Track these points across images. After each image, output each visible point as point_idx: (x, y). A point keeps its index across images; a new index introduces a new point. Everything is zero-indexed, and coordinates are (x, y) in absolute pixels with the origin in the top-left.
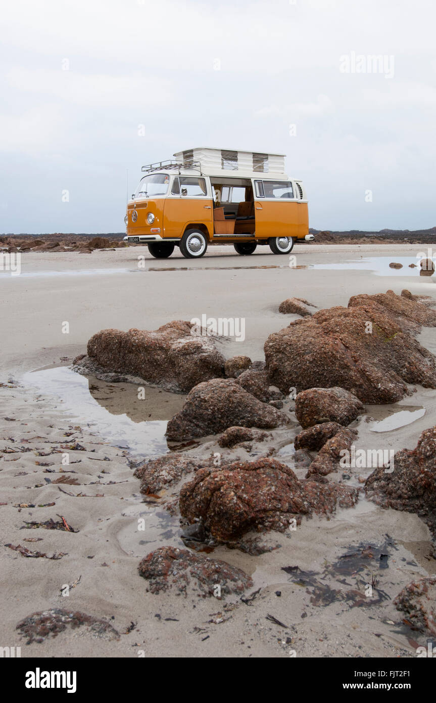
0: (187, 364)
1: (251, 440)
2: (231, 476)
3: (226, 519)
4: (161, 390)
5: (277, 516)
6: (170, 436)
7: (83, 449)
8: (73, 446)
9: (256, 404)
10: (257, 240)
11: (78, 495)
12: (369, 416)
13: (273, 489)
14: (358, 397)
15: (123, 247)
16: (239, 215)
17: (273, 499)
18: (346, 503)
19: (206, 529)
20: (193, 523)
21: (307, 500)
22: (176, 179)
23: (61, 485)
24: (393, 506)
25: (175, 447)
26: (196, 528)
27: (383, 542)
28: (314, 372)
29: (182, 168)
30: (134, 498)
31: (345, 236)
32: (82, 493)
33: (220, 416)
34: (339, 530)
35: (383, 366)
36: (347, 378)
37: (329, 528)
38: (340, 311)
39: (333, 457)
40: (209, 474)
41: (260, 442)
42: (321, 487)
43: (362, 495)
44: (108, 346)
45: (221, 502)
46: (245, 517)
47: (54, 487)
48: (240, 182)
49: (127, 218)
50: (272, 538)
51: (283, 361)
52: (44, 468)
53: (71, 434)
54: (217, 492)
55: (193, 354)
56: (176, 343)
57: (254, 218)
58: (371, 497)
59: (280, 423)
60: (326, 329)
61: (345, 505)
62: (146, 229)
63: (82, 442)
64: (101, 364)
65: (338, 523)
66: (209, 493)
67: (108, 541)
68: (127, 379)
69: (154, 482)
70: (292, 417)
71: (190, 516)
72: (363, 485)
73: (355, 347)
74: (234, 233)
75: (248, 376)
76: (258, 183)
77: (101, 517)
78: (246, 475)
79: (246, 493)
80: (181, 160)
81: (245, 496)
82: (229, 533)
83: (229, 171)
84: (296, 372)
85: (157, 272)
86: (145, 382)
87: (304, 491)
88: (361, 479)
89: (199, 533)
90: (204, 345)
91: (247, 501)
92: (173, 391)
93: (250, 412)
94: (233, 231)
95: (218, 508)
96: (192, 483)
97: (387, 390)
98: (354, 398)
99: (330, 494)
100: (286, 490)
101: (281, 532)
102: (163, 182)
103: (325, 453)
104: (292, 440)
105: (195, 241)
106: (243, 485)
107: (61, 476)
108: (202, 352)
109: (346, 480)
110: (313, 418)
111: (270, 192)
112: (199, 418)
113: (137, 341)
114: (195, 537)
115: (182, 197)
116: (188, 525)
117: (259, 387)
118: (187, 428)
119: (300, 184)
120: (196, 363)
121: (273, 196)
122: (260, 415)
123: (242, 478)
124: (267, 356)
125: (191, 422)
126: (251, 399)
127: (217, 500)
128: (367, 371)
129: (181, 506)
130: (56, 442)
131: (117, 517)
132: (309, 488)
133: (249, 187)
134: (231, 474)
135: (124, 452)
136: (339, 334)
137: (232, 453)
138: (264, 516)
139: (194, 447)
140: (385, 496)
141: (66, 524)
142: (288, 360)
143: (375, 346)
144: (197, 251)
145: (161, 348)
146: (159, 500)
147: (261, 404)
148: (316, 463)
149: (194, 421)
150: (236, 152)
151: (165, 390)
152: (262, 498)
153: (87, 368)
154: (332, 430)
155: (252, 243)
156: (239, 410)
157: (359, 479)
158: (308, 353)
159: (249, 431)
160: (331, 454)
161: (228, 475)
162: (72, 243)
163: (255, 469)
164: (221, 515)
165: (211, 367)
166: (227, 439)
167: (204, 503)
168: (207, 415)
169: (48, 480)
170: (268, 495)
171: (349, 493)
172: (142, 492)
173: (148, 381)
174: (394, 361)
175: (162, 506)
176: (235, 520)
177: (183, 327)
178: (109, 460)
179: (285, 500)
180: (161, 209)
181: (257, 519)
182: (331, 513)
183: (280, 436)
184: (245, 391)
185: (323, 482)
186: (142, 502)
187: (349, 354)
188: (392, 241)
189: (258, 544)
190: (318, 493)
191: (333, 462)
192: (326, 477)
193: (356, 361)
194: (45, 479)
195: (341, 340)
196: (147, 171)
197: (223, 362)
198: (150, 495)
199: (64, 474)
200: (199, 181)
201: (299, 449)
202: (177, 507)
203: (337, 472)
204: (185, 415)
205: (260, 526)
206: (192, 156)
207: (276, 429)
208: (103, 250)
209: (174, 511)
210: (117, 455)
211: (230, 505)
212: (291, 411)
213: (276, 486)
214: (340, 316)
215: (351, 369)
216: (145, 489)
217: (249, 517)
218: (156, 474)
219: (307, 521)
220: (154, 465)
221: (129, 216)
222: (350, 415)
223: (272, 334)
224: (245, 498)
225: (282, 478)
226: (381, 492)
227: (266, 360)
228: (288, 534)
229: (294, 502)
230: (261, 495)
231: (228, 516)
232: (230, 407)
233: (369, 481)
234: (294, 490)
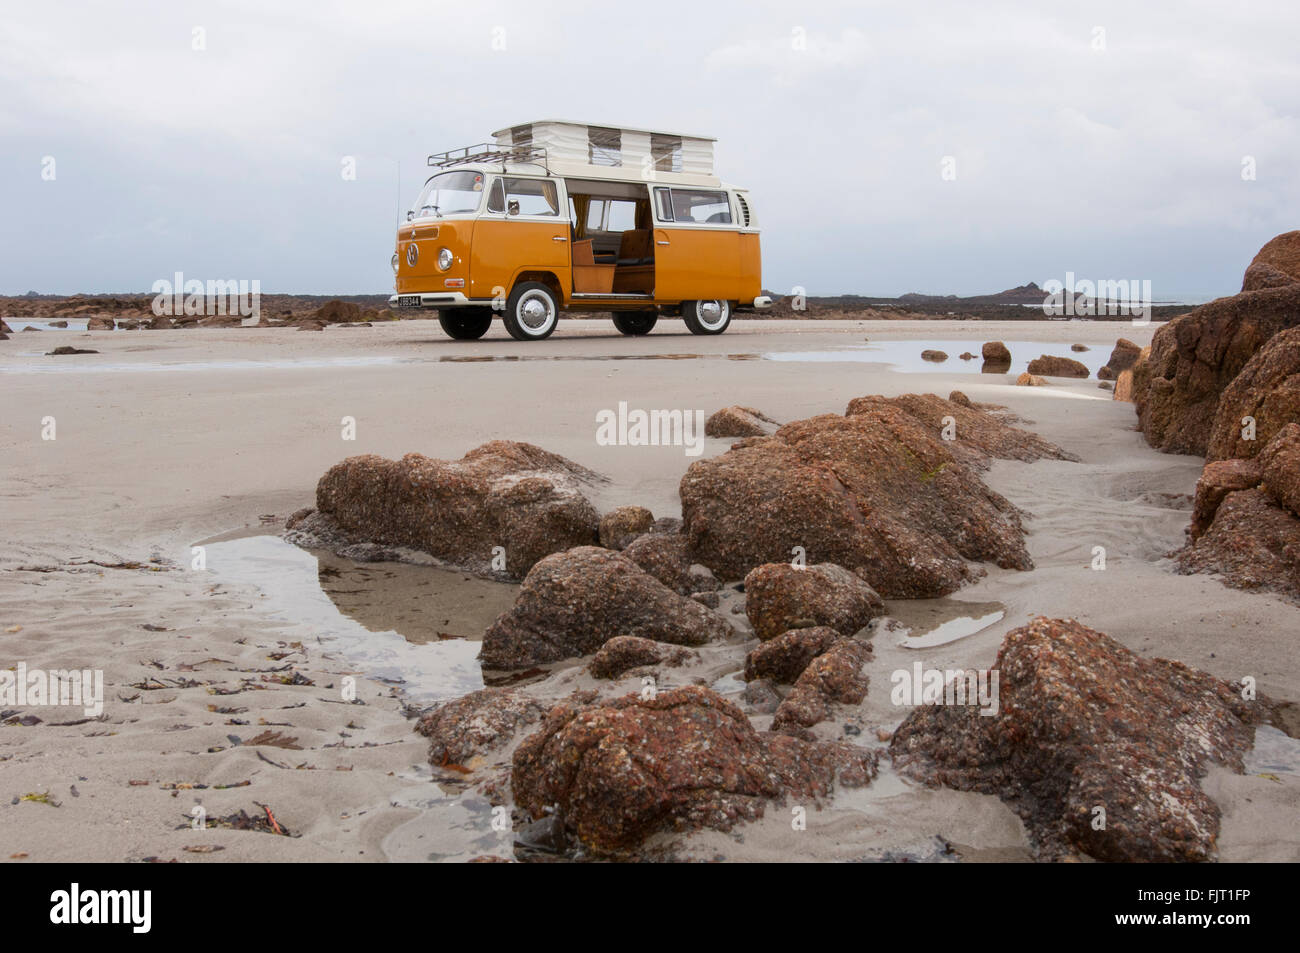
0: (521, 522)
1: (657, 662)
2: (619, 719)
3: (610, 805)
4: (469, 575)
5: (716, 798)
6: (488, 659)
7: (309, 683)
8: (287, 677)
9: (667, 596)
10: (659, 307)
11: (300, 767)
12: (894, 620)
13: (706, 745)
14: (870, 584)
15: (386, 320)
16: (622, 257)
17: (706, 765)
18: (854, 779)
19: (568, 829)
20: (540, 817)
21: (774, 771)
22: (497, 181)
23: (263, 748)
24: (947, 782)
25: (498, 680)
26: (547, 827)
27: (932, 851)
28: (780, 535)
29: (510, 161)
30: (417, 774)
31: (832, 307)
32: (306, 763)
33: (591, 618)
34: (842, 829)
35: (919, 525)
36: (848, 546)
37: (822, 824)
38: (830, 421)
39: (824, 691)
40: (575, 715)
41: (674, 667)
42: (802, 746)
43: (885, 765)
44: (360, 489)
45: (600, 771)
46: (648, 801)
47: (248, 752)
48: (625, 192)
49: (397, 257)
50: (705, 843)
51: (719, 514)
52: (228, 717)
53: (283, 656)
54: (590, 751)
55: (534, 501)
56: (501, 482)
57: (653, 262)
58: (903, 766)
59: (714, 634)
60: (805, 453)
61: (851, 782)
62: (436, 280)
63: (306, 670)
64: (344, 527)
65: (839, 815)
66: (575, 752)
67: (362, 853)
68: (398, 556)
69: (458, 741)
70: (740, 623)
71: (534, 804)
72: (886, 745)
73: (863, 487)
74: (614, 292)
75: (647, 545)
76: (662, 192)
77: (346, 810)
78: (651, 717)
79: (651, 753)
80: (508, 144)
81: (648, 757)
82: (616, 835)
83: (602, 168)
84: (744, 535)
85: (457, 363)
86: (437, 561)
87: (768, 753)
88: (882, 734)
89: (554, 837)
90: (557, 487)
91: (654, 768)
92: (493, 578)
93: (652, 612)
94: (611, 289)
95: (593, 783)
96: (537, 736)
97: (929, 570)
98: (864, 586)
99: (820, 760)
100: (732, 749)
101: (723, 830)
102: (471, 188)
103: (808, 683)
104: (739, 665)
105: (533, 306)
106: (645, 736)
107: (262, 733)
108: (553, 499)
109: (853, 737)
110: (782, 620)
111: (685, 211)
112: (549, 622)
113: (420, 477)
114: (545, 844)
115: (511, 217)
116: (530, 822)
117: (669, 566)
118: (525, 643)
119: (744, 195)
120: (541, 520)
121: (691, 219)
122: (673, 618)
123: (642, 723)
124: (688, 507)
125: (532, 631)
126: (654, 586)
127: (591, 765)
128: (889, 533)
129: (515, 785)
130: (252, 670)
131: (382, 807)
132: (779, 747)
133: (643, 200)
134: (620, 714)
135: (393, 689)
136: (831, 462)
137: (617, 688)
138: (688, 798)
139: (539, 680)
140: (932, 764)
141: (274, 820)
142: (729, 511)
143: (902, 487)
144: (538, 326)
145: (470, 492)
146: (469, 777)
147: (675, 598)
148: (789, 702)
149: (538, 628)
150: (618, 131)
151: (476, 576)
152: (683, 762)
153: (316, 535)
154: (822, 641)
155: (648, 312)
156: (631, 609)
157: (879, 735)
158: (770, 498)
159: (652, 645)
160: (822, 686)
161: (614, 717)
162: (284, 313)
163: (669, 707)
164: (600, 795)
165: (572, 529)
166: (607, 660)
167: (564, 774)
168: (565, 617)
169: (234, 740)
170: (697, 757)
171: (859, 759)
172: (432, 762)
173: (442, 559)
174: (940, 516)
175: (476, 788)
176: (629, 807)
177: (513, 452)
178: (363, 704)
179: (730, 768)
180: (466, 241)
181: (675, 805)
182: (824, 795)
183: (714, 657)
184: (643, 571)
185: (804, 737)
186: (434, 781)
187: (850, 498)
188: (924, 316)
189: (676, 854)
190: (798, 758)
191: (826, 700)
192: (811, 730)
193: (865, 514)
194: (230, 737)
195: (835, 472)
196: (439, 165)
197: (595, 519)
198: (450, 766)
199: (269, 728)
200: (544, 188)
201: (755, 678)
202: (507, 788)
203: (833, 720)
204: (520, 616)
205: (680, 820)
206: (530, 137)
207: (707, 645)
208: (348, 326)
209: (500, 797)
210: (380, 695)
211: (619, 774)
212: (736, 612)
213: (712, 741)
214: (831, 429)
215: (855, 530)
216: (439, 754)
217: (658, 801)
218: (462, 725)
219: (777, 810)
220: (457, 707)
221: (402, 255)
222: (856, 616)
223: (697, 463)
224: (649, 761)
225: (723, 725)
226: (923, 755)
227: (684, 515)
228: (739, 836)
229: (748, 773)
230: (682, 758)
231: (615, 798)
232: (613, 600)
233: (898, 736)
234: (748, 749)
